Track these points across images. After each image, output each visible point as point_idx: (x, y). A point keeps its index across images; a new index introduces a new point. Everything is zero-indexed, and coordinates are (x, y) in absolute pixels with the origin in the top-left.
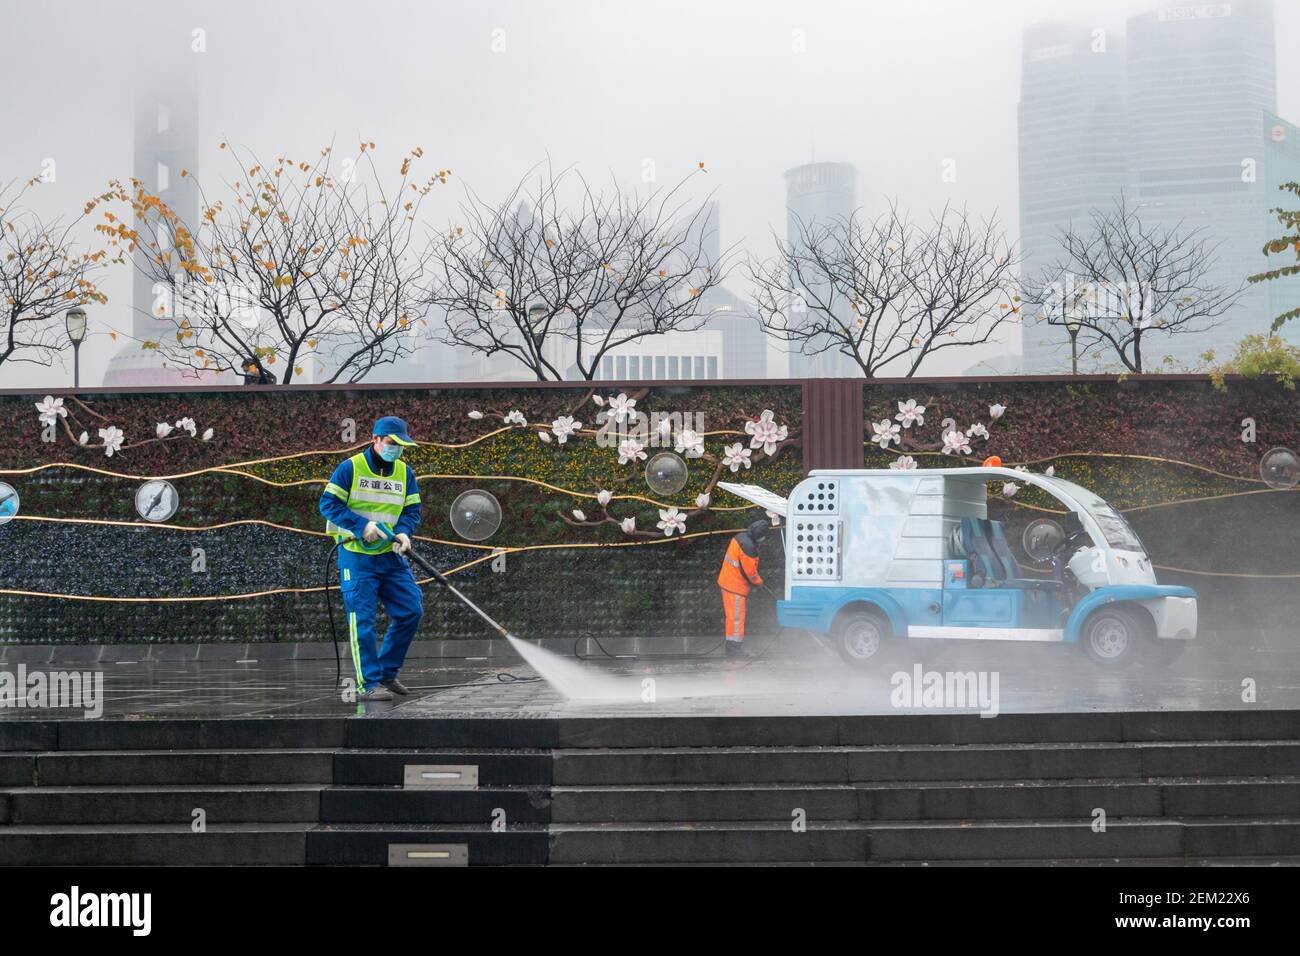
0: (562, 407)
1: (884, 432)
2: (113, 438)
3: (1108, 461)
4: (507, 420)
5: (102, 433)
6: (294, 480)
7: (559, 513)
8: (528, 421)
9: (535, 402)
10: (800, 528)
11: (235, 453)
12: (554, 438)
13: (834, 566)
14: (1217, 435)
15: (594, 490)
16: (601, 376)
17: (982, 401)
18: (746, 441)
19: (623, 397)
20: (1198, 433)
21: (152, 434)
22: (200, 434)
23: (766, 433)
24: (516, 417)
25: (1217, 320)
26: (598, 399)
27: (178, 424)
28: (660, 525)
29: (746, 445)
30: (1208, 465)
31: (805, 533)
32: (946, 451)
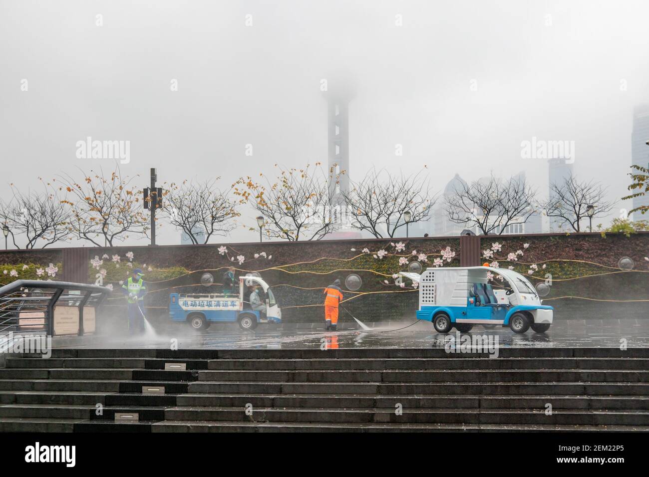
0: (381, 247)
1: (487, 254)
2: (241, 259)
3: (565, 262)
4: (363, 251)
5: (238, 257)
6: (297, 271)
7: (380, 281)
8: (370, 251)
9: (372, 245)
10: (424, 287)
11: (278, 263)
12: (378, 257)
13: (434, 299)
14: (604, 253)
15: (391, 274)
16: (395, 236)
17: (521, 243)
18: (441, 257)
19: (401, 243)
20: (597, 252)
21: (254, 258)
22: (268, 257)
23: (448, 254)
24: (366, 250)
25: (606, 213)
26: (392, 244)
27: (261, 254)
28: (413, 285)
29: (441, 259)
30: (600, 263)
31: (425, 288)
32: (509, 260)
